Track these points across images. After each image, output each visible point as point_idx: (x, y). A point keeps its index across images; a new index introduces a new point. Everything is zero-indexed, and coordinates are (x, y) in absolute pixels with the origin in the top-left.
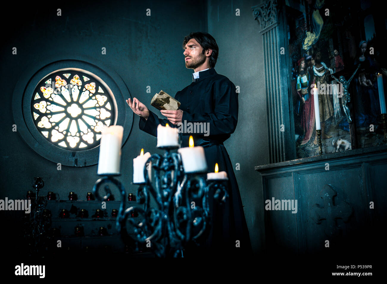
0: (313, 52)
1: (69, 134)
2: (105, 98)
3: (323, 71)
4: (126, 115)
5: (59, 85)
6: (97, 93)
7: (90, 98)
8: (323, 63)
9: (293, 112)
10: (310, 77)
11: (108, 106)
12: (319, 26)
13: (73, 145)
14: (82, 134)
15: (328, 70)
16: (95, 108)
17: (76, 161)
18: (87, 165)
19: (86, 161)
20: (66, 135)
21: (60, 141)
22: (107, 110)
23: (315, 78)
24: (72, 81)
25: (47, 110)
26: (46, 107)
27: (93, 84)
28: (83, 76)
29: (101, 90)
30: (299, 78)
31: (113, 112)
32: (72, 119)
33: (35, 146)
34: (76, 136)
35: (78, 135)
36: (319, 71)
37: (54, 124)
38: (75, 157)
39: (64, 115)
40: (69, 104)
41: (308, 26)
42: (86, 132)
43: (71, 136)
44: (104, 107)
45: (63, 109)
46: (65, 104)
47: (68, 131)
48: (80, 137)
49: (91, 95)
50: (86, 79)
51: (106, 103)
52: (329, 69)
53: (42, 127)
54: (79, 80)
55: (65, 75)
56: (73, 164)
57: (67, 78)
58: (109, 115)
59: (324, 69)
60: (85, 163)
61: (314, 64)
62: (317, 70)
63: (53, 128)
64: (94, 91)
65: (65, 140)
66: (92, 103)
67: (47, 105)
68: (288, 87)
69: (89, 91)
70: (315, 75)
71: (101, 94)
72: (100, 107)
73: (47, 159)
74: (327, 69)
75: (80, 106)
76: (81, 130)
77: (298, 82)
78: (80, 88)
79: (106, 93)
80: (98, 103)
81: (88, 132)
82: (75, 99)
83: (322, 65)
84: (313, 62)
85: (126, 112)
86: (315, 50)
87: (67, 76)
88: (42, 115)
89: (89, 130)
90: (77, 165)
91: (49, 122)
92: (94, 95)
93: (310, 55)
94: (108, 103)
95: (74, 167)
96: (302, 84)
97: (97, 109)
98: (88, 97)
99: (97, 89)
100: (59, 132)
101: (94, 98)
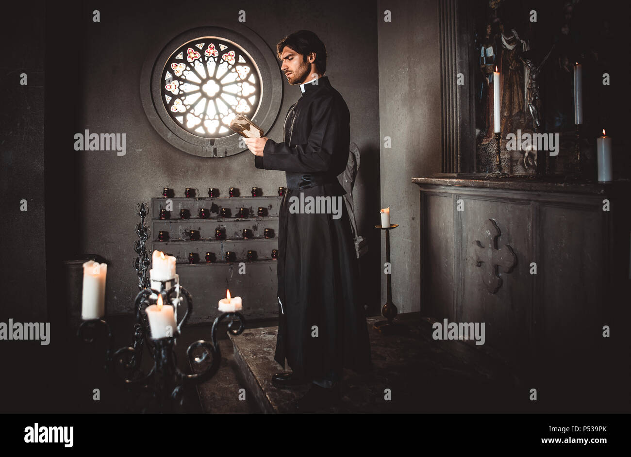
0: (501, 13)
1: (206, 117)
2: (248, 69)
3: (514, 43)
4: (273, 89)
5: (192, 58)
6: (237, 63)
7: (229, 71)
8: (513, 32)
9: (474, 97)
10: (497, 49)
11: (252, 79)
13: (212, 131)
14: (221, 116)
15: (520, 42)
16: (236, 82)
17: (215, 150)
18: (228, 154)
19: (226, 150)
20: (203, 120)
21: (196, 127)
22: (251, 84)
23: (503, 52)
24: (207, 52)
25: (180, 90)
26: (178, 88)
27: (232, 53)
28: (220, 44)
29: (241, 60)
30: (483, 48)
31: (258, 85)
32: (208, 98)
33: (168, 137)
34: (214, 119)
35: (217, 117)
36: (509, 42)
37: (188, 107)
38: (214, 146)
39: (199, 95)
40: (204, 81)
42: (226, 114)
43: (209, 119)
44: (246, 80)
45: (198, 88)
46: (199, 81)
47: (205, 114)
48: (220, 120)
49: (230, 67)
50: (223, 47)
51: (249, 75)
52: (522, 41)
53: (176, 111)
54: (215, 50)
55: (198, 46)
56: (212, 155)
57: (201, 48)
58: (253, 89)
59: (515, 39)
60: (226, 153)
61: (503, 32)
62: (506, 40)
63: (188, 111)
64: (233, 62)
65: (202, 124)
66: (232, 77)
67: (180, 85)
68: (469, 61)
69: (227, 62)
70: (503, 48)
71: (242, 64)
72: (242, 81)
73: (182, 150)
74: (518, 40)
75: (218, 82)
76: (220, 111)
77: (483, 55)
78: (216, 59)
79: (249, 62)
80: (239, 76)
81: (229, 113)
82: (211, 75)
83: (512, 34)
84: (502, 27)
85: (273, 86)
86: (505, 9)
87: (200, 46)
88: (174, 97)
89: (230, 111)
90: (216, 155)
91: (183, 104)
92: (234, 66)
93: (498, 17)
94: (252, 76)
95: (213, 158)
96: (487, 58)
97: (238, 84)
98: (226, 70)
99: (237, 58)
100: (195, 116)
101: (234, 70)
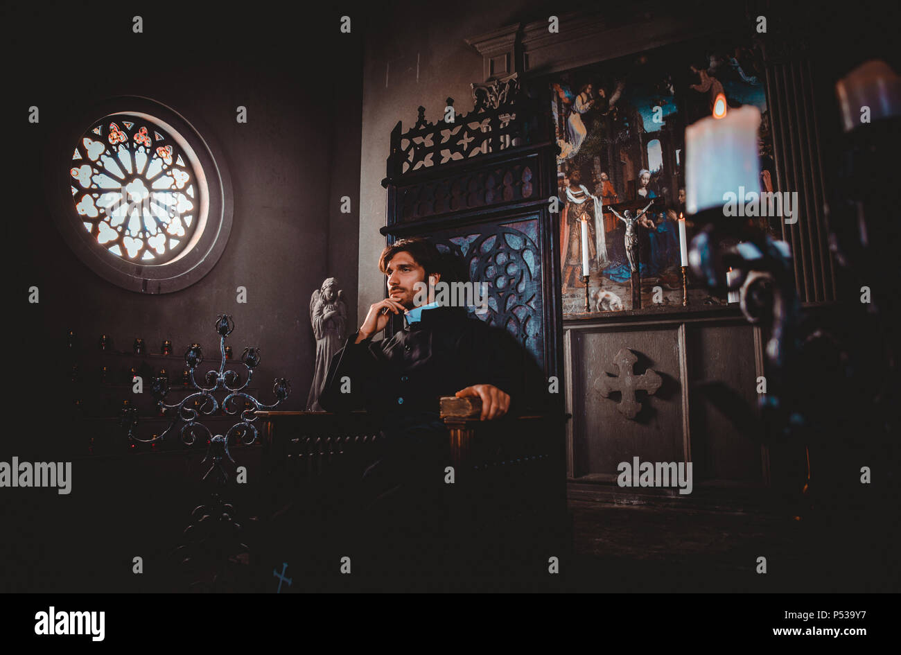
0: (567, 168)
1: (127, 233)
2: (187, 177)
3: (583, 197)
5: (114, 139)
6: (174, 165)
7: (164, 172)
8: (582, 187)
11: (191, 191)
12: (579, 136)
13: (133, 253)
14: (148, 235)
15: (591, 197)
16: (171, 191)
17: (144, 283)
18: (163, 291)
19: (158, 284)
20: (122, 234)
21: (111, 244)
22: (188, 197)
24: (137, 136)
25: (93, 183)
26: (91, 178)
27: (169, 148)
28: (155, 131)
29: (180, 162)
31: (197, 201)
32: (132, 205)
34: (137, 237)
35: (141, 235)
36: (577, 196)
37: (102, 211)
38: (143, 277)
39: (120, 196)
40: (129, 178)
41: (561, 131)
42: (154, 232)
43: (130, 235)
44: (183, 191)
45: (119, 185)
47: (125, 226)
48: (145, 240)
49: (165, 167)
50: (158, 137)
51: (187, 185)
52: (593, 197)
53: (83, 213)
54: (148, 137)
55: (125, 123)
56: (141, 290)
57: (130, 129)
58: (191, 206)
59: (583, 194)
60: (159, 288)
61: (569, 185)
62: (573, 194)
63: (101, 217)
64: (169, 161)
65: (119, 242)
66: (166, 182)
67: (94, 174)
69: (162, 159)
70: (568, 201)
71: (180, 168)
72: (178, 191)
74: (589, 195)
75: (148, 184)
76: (147, 227)
78: (148, 150)
80: (175, 183)
81: (157, 233)
82: (139, 171)
83: (581, 190)
84: (567, 182)
86: (571, 166)
87: (130, 125)
88: (83, 192)
89: (159, 230)
90: (145, 290)
91: (95, 205)
92: (170, 168)
93: (562, 171)
94: (191, 187)
95: (142, 293)
97: (173, 194)
98: (160, 170)
99: (175, 158)
100: (111, 227)
101: (169, 173)
